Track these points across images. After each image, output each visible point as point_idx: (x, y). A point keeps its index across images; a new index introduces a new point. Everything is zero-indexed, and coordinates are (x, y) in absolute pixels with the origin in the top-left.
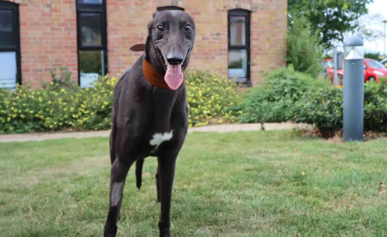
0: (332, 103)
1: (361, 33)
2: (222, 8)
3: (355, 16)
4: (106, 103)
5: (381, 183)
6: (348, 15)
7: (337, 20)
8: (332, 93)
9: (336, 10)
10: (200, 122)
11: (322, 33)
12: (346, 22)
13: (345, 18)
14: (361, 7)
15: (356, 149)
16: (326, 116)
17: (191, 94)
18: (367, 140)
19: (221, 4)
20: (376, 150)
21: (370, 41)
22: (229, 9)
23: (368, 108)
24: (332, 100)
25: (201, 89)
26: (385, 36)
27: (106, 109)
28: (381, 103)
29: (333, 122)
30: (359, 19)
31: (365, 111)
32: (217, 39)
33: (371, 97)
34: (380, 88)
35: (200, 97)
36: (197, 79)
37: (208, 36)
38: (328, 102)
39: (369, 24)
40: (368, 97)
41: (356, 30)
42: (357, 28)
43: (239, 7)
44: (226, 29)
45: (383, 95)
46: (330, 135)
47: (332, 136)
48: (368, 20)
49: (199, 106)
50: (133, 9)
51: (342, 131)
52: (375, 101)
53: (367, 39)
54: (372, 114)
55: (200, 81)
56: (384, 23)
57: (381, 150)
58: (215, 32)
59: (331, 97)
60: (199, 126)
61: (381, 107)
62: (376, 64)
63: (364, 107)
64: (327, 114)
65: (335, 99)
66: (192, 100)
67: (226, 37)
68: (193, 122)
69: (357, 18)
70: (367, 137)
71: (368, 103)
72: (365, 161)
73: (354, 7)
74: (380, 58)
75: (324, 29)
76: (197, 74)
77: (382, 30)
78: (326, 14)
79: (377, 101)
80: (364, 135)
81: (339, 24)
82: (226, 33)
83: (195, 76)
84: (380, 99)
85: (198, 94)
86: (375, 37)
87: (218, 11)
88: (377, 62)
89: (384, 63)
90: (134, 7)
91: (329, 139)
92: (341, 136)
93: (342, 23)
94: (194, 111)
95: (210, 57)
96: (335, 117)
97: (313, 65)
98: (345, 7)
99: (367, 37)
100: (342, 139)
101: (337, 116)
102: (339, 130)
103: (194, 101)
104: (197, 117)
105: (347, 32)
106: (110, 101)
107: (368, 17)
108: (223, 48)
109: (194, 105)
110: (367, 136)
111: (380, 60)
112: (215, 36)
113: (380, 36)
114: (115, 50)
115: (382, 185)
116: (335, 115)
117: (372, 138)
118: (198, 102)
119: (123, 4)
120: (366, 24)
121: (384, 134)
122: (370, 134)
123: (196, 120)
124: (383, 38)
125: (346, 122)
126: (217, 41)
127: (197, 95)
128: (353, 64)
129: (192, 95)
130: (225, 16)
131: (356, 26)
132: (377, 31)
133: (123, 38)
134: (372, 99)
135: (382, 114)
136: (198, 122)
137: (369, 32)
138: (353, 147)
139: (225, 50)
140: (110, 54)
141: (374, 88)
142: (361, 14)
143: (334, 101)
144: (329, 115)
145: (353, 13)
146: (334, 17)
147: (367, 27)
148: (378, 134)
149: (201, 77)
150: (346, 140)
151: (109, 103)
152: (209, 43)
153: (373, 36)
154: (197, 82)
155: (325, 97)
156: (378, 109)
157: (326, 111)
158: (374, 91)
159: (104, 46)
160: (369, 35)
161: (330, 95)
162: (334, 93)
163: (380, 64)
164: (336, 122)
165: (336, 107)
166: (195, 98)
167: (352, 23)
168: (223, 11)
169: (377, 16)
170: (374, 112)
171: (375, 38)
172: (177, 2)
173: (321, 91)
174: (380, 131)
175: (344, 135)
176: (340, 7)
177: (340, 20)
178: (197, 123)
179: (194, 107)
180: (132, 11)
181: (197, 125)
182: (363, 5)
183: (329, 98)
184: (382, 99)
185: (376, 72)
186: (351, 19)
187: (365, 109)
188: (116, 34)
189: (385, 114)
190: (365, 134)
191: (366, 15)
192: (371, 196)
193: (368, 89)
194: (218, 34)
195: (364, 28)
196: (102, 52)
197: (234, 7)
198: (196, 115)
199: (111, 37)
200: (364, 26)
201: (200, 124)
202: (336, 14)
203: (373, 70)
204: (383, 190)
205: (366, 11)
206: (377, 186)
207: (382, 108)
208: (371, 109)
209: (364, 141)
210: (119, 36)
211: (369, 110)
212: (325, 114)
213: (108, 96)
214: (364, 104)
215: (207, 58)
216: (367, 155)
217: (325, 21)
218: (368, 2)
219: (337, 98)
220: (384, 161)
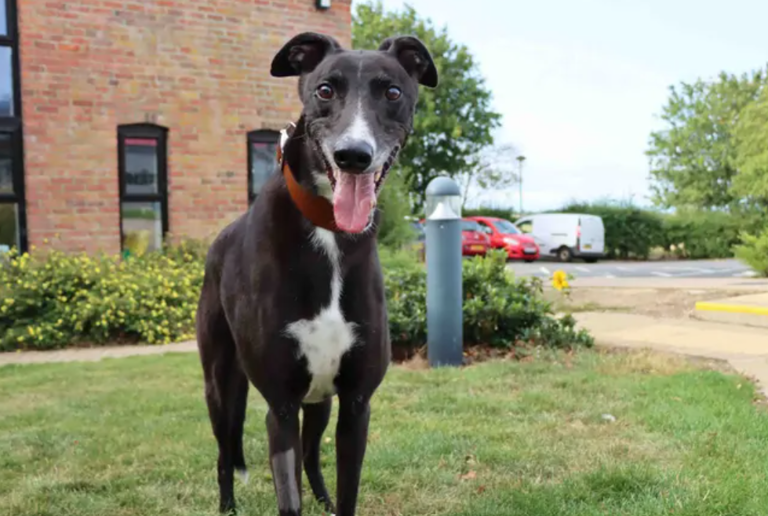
0: (410, 297)
1: (483, 175)
2: (238, 129)
3: (474, 148)
4: (10, 301)
5: (468, 458)
6: (463, 146)
7: (444, 154)
8: (411, 279)
9: (443, 136)
10: (185, 332)
11: (419, 175)
12: (458, 157)
13: (456, 151)
14: (483, 134)
15: (445, 382)
16: (399, 321)
17: (169, 281)
18: (470, 363)
19: (235, 120)
20: (479, 383)
21: (498, 188)
22: (250, 129)
23: (471, 306)
24: (411, 290)
25: (190, 273)
26: (520, 181)
27: (10, 312)
28: (493, 298)
29: (412, 332)
30: (480, 153)
31: (466, 312)
32: (228, 182)
33: (476, 286)
34: (492, 270)
35: (188, 287)
36: (186, 255)
37: (213, 178)
38: (404, 295)
39: (496, 161)
40: (471, 286)
41: (475, 170)
42: (477, 167)
43: (267, 127)
44: (245, 165)
45: (497, 283)
46: (406, 354)
47: (410, 357)
48: (494, 154)
49: (185, 304)
50: (73, 128)
51: (426, 348)
52: (483, 293)
53: (492, 185)
54: (477, 315)
55: (190, 257)
56: (518, 161)
57: (487, 383)
58: (224, 170)
59: (411, 287)
60: (183, 341)
61: (493, 304)
62: (506, 228)
63: (464, 305)
64: (401, 318)
65: (416, 290)
66: (172, 292)
67: (244, 178)
68: (173, 332)
69: (476, 150)
70: (471, 358)
71: (473, 297)
72: (453, 406)
73: (471, 134)
74: (513, 216)
75: (423, 169)
76: (187, 244)
77: (517, 172)
78: (426, 144)
79: (487, 293)
80: (465, 354)
81: (447, 160)
82: (244, 171)
83: (184, 248)
84: (492, 290)
85: (183, 282)
86: (506, 182)
87: (229, 132)
88: (507, 223)
89: (519, 226)
90: (75, 124)
91: (404, 363)
92: (424, 356)
93: (452, 158)
94: (174, 313)
95: (215, 213)
96: (416, 323)
97: (396, 228)
98: (457, 132)
99: (493, 181)
100: (426, 362)
101: (418, 320)
102: (421, 347)
103: (175, 295)
104: (179, 325)
105: (460, 172)
106: (17, 297)
107: (494, 150)
108: (238, 198)
109: (175, 302)
110: (470, 355)
111: (513, 221)
112: (225, 178)
113: (513, 181)
114: (40, 202)
115: (469, 462)
116: (415, 318)
117: (479, 359)
118: (183, 296)
119: (53, 119)
120: (491, 161)
121: (499, 352)
122: (475, 351)
123: (178, 329)
124: (518, 184)
125: (432, 333)
126: (228, 186)
127: (180, 284)
128: (442, 227)
129: (172, 284)
130: (242, 141)
131: (475, 164)
132: (507, 173)
133: (53, 180)
134: (478, 289)
135: (496, 317)
136: (181, 332)
137: (495, 174)
138: (441, 378)
139: (241, 202)
140: (30, 210)
141: (482, 271)
142: (483, 144)
143: (414, 293)
144: (406, 319)
145: (470, 143)
146: (440, 149)
147: (493, 167)
148: (488, 352)
149: (194, 250)
150: (433, 364)
151: (16, 301)
152: (214, 189)
153: (502, 181)
154: (186, 261)
155: (400, 287)
156: (488, 307)
157: (399, 311)
158: (481, 276)
159: (19, 195)
160: (496, 179)
161: (408, 283)
162: (415, 279)
163: (513, 226)
164: (416, 331)
165: (417, 304)
166: (177, 288)
167: (469, 160)
168: (238, 133)
169: (508, 148)
170: (481, 313)
171: (506, 185)
172: (154, 117)
173: (391, 276)
174: (492, 346)
175: (429, 356)
176: (448, 132)
177: (450, 153)
178: (179, 335)
179: (174, 306)
180: (70, 132)
181: (179, 339)
182: (486, 130)
183: (406, 289)
184: (494, 290)
185: (506, 240)
186: (467, 152)
187: (466, 307)
188: (42, 173)
189: (499, 316)
190: (465, 351)
191: (490, 147)
192: (445, 486)
193: (471, 272)
194: (230, 174)
195: (487, 169)
196: (16, 207)
197: (257, 126)
198: (178, 320)
199: (32, 178)
200: (488, 165)
201: (184, 336)
202: (442, 143)
203: (502, 236)
204: (471, 470)
205: (490, 141)
206: (459, 465)
207: (495, 306)
208: (477, 308)
209: (464, 364)
210: (46, 177)
211: (473, 309)
212: (397, 317)
213: (12, 287)
214: (465, 298)
215: (211, 217)
216: (460, 395)
217: (426, 154)
218: (493, 126)
219: (421, 288)
220: (486, 408)
